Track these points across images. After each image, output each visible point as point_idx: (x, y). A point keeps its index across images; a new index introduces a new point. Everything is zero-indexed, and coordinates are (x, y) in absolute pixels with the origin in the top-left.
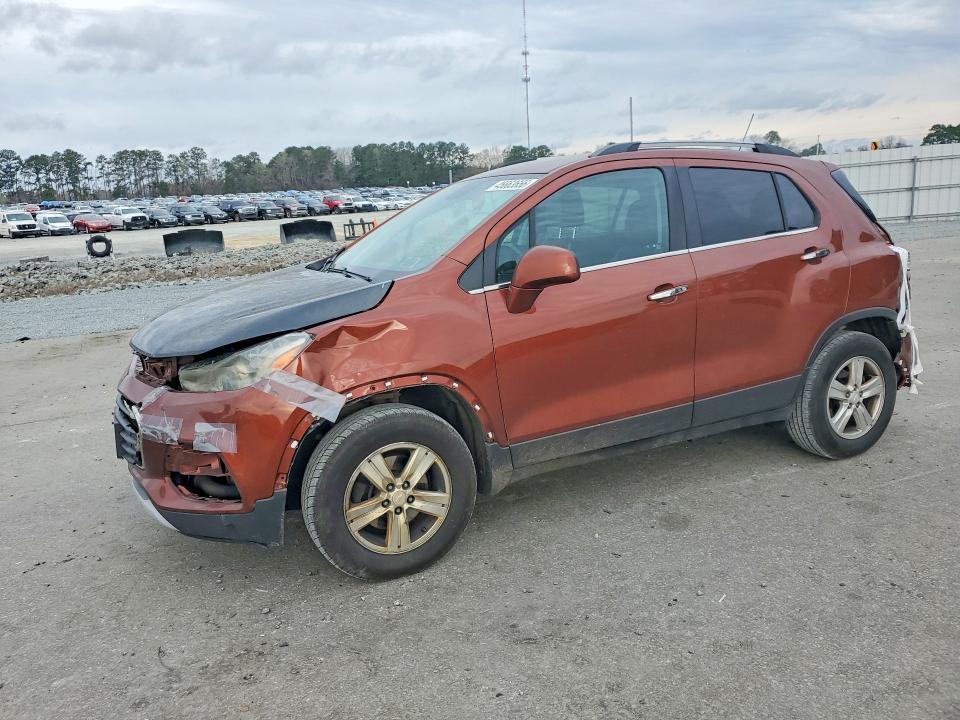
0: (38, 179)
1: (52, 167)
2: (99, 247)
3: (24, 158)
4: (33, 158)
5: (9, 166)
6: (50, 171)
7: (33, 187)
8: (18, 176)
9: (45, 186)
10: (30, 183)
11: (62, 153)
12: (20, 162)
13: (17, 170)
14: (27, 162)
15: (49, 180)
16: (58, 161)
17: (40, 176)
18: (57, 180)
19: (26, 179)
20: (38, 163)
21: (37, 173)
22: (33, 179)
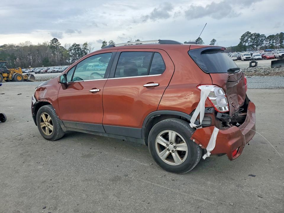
0: (270, 42)
1: (275, 38)
2: (253, 64)
3: (267, 36)
4: (270, 36)
5: (262, 39)
6: (274, 40)
7: (268, 45)
8: (264, 42)
9: (271, 44)
10: (267, 44)
11: (279, 34)
12: (265, 38)
13: (264, 40)
14: (268, 37)
15: (273, 42)
16: (277, 36)
17: (271, 41)
18: (276, 42)
19: (266, 43)
20: (271, 37)
21: (270, 41)
22: (268, 43)
